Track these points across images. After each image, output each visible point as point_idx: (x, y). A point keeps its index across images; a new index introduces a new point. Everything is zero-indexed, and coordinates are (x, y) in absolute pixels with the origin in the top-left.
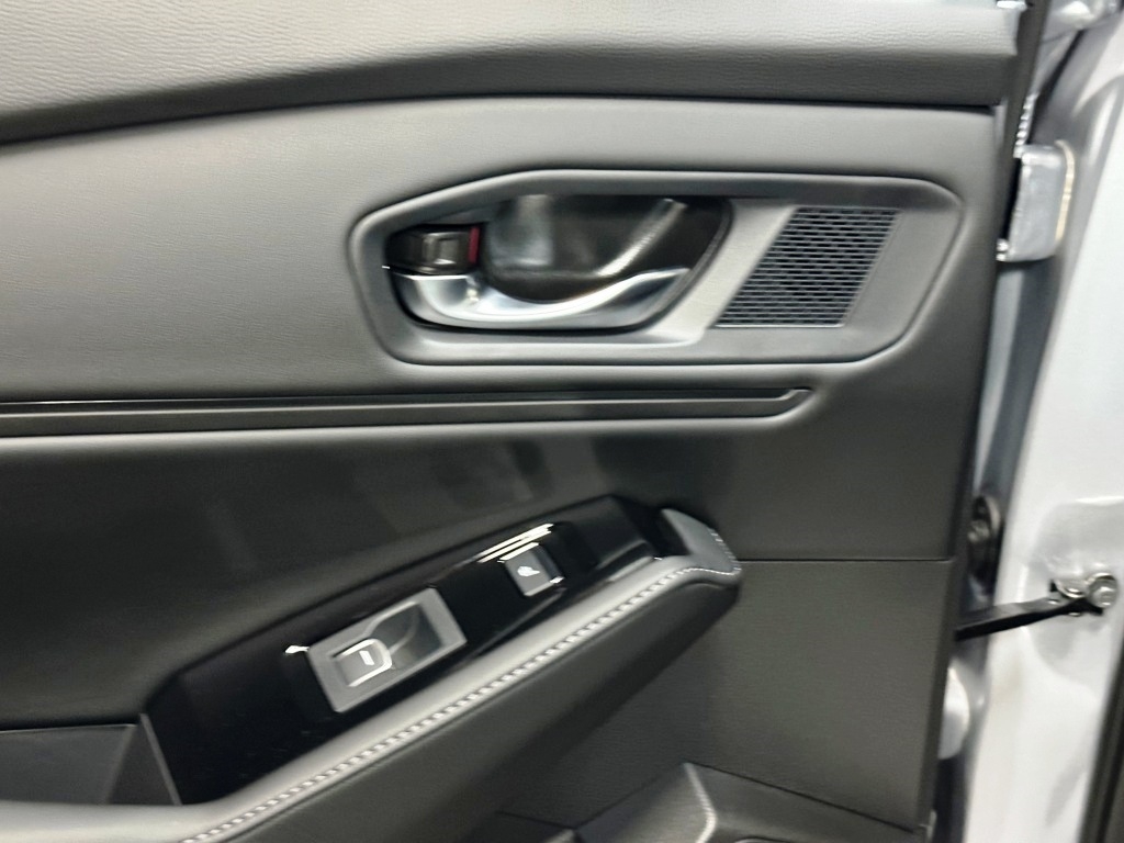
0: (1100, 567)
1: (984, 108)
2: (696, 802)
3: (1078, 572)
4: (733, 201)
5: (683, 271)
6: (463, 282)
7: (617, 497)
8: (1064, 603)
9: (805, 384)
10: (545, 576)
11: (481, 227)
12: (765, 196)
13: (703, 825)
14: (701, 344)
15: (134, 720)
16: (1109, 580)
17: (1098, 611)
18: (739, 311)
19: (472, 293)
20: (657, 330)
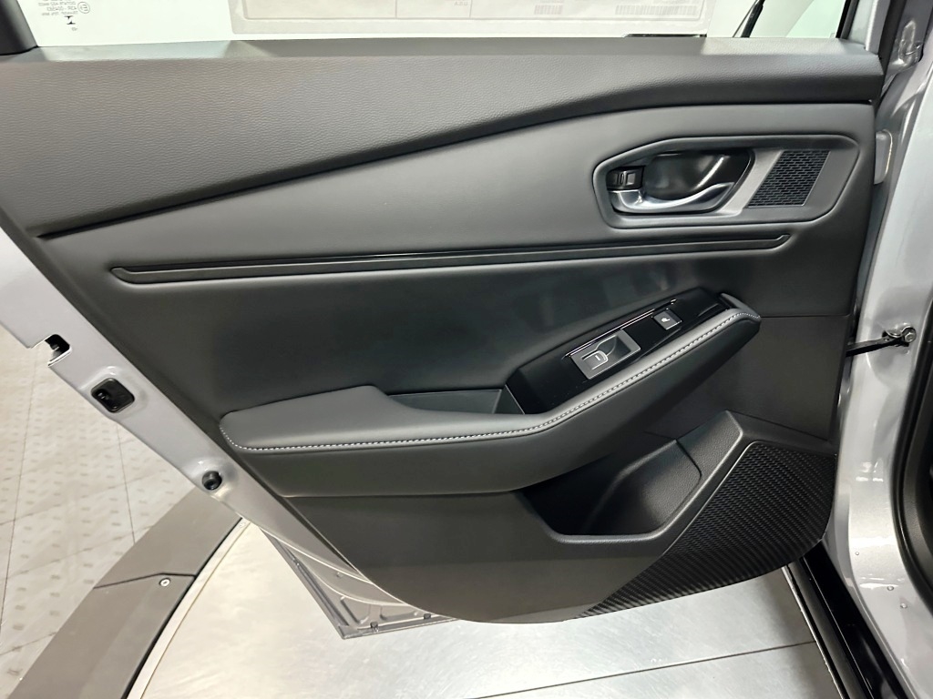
0: (906, 325)
1: (866, 102)
2: (734, 425)
3: (896, 327)
4: (755, 150)
5: (732, 184)
6: (637, 192)
7: (702, 288)
8: (891, 340)
9: (787, 232)
10: (673, 321)
11: (642, 167)
12: (768, 146)
13: (739, 435)
14: (741, 215)
15: (502, 388)
16: (911, 329)
17: (907, 344)
18: (758, 200)
19: (640, 197)
20: (721, 210)
